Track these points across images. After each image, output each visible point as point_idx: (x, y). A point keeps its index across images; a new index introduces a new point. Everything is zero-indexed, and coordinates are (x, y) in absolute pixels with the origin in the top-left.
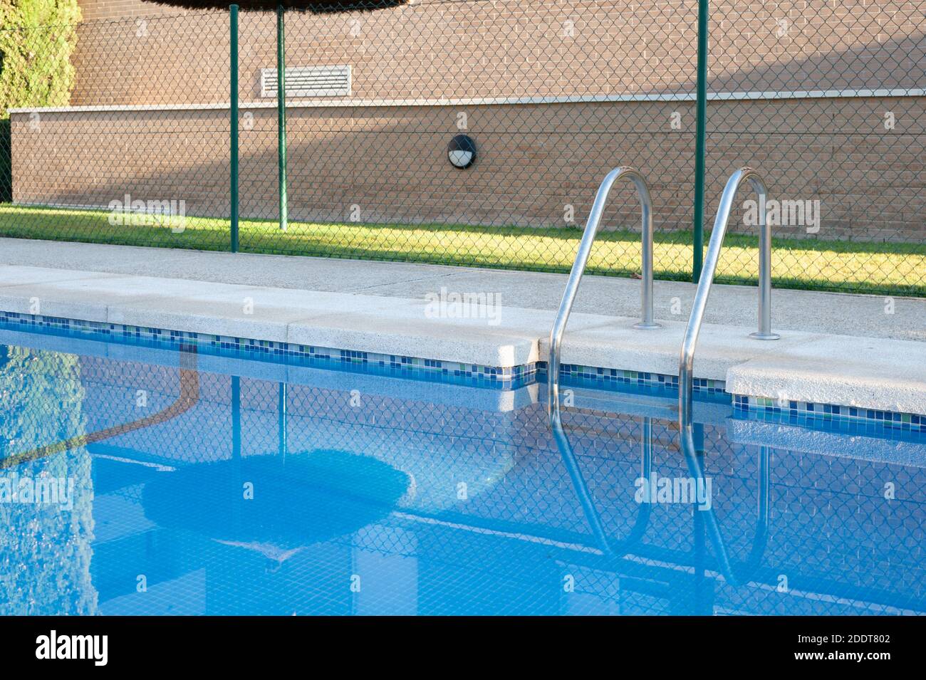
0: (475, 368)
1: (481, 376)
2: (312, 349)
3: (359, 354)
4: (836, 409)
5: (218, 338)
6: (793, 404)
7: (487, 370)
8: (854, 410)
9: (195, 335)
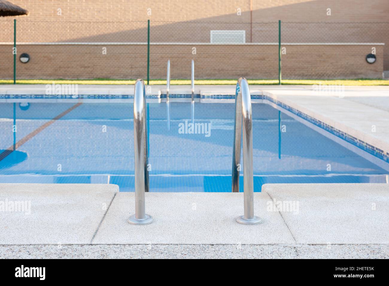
0: (153, 95)
1: (154, 97)
2: (115, 95)
3: (126, 95)
4: (218, 95)
5: (89, 95)
6: (212, 96)
7: (156, 95)
8: (221, 95)
9: (83, 95)
